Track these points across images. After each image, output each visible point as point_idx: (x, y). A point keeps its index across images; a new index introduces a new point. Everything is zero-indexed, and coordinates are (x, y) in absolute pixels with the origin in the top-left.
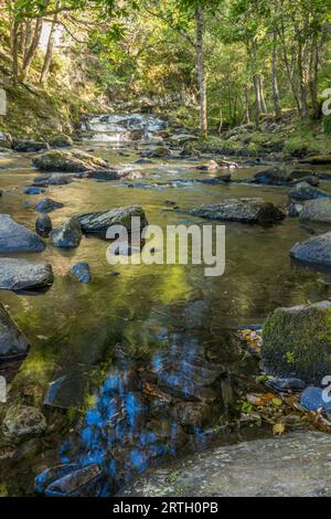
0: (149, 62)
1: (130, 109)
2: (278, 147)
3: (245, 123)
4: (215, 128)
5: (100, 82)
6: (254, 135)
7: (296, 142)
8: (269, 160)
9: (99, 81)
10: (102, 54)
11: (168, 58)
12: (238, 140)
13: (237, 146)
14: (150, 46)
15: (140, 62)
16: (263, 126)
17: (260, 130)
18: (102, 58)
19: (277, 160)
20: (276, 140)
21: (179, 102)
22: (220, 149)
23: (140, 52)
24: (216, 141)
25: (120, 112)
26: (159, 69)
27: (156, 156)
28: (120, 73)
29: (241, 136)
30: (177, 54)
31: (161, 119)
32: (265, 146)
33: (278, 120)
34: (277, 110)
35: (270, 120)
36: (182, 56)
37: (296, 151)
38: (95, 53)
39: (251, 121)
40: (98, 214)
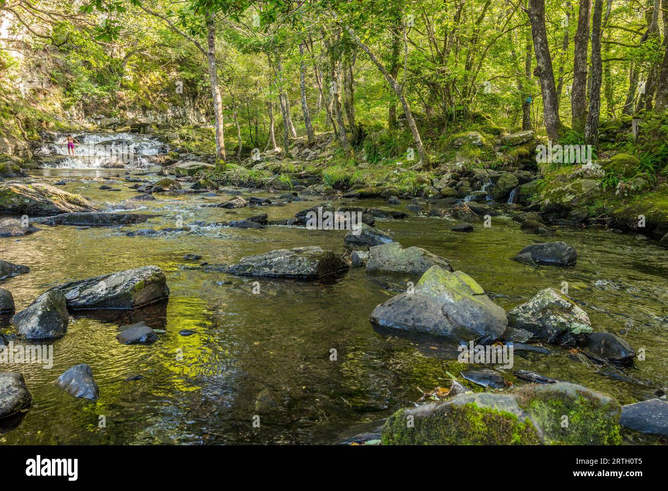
0: (140, 70)
1: (114, 126)
2: (316, 178)
3: (271, 148)
4: (232, 153)
5: (70, 90)
6: (284, 164)
7: (335, 172)
8: (309, 193)
9: (68, 89)
10: (73, 53)
11: (164, 63)
12: (266, 168)
13: (268, 177)
14: (142, 50)
15: (127, 68)
16: (294, 152)
17: (290, 157)
18: (74, 59)
19: (318, 193)
20: (311, 169)
21: (182, 120)
22: (245, 181)
23: (129, 55)
24: (237, 170)
25: (101, 131)
26: (155, 76)
27: (160, 191)
28: (100, 79)
29: (268, 164)
30: (178, 61)
31: (160, 140)
32: (300, 177)
33: (311, 145)
34: (310, 133)
35: (302, 145)
36: (183, 63)
37: (338, 183)
38: (61, 51)
39: (278, 146)
40: (93, 281)
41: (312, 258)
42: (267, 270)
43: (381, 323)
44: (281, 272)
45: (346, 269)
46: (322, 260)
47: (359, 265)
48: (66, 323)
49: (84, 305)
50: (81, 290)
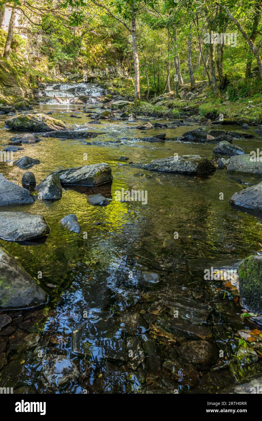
0: (90, 43)
1: (76, 79)
2: (195, 111)
3: (167, 91)
4: (143, 95)
5: (52, 57)
6: (175, 102)
7: (207, 107)
8: (190, 121)
9: (51, 57)
10: (53, 35)
11: (104, 38)
12: (164, 104)
13: (165, 110)
14: (92, 30)
15: (83, 43)
16: (181, 94)
17: (180, 97)
18: (54, 38)
19: (196, 121)
20: (192, 105)
21: (114, 74)
22: (152, 112)
23: (84, 33)
24: (147, 106)
25: (69, 82)
26: (98, 47)
27: (103, 118)
28: (68, 50)
29: (165, 102)
30: (112, 36)
31: (102, 87)
32: (185, 110)
33: (193, 90)
34: (192, 82)
35: (186, 90)
36: (116, 37)
37: (209, 114)
38: (47, 33)
39: (171, 90)
40: (73, 170)
41: (194, 162)
42: (167, 168)
43: (237, 203)
44: (175, 169)
45: (214, 169)
46: (200, 164)
47: (222, 167)
48: (61, 192)
49: (69, 183)
50: (67, 174)
